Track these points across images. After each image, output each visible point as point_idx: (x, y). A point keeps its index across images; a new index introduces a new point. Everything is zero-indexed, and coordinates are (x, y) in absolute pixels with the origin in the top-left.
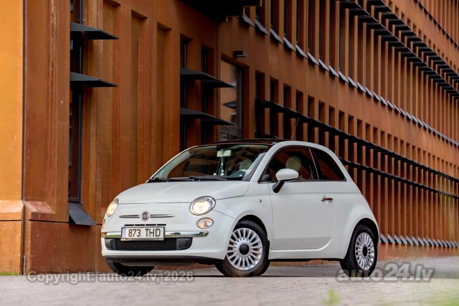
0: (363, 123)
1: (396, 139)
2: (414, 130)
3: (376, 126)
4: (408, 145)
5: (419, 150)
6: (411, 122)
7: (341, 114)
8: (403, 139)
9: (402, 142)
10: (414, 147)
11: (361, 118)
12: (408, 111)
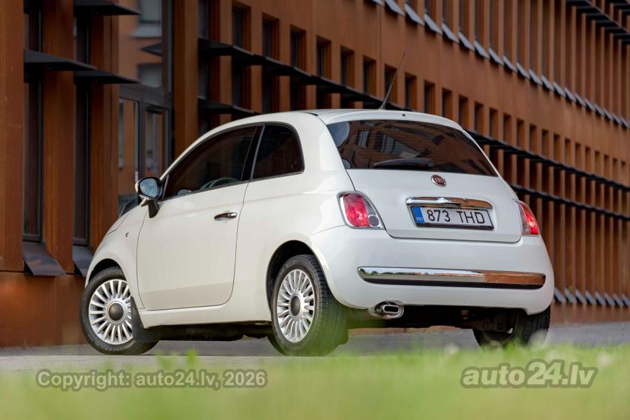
0: (437, 87)
1: (507, 118)
2: (546, 103)
3: (464, 94)
4: (533, 128)
5: (556, 137)
6: (540, 89)
7: (390, 72)
8: (522, 117)
9: (520, 123)
10: (545, 133)
11: (431, 79)
12: (534, 67)
